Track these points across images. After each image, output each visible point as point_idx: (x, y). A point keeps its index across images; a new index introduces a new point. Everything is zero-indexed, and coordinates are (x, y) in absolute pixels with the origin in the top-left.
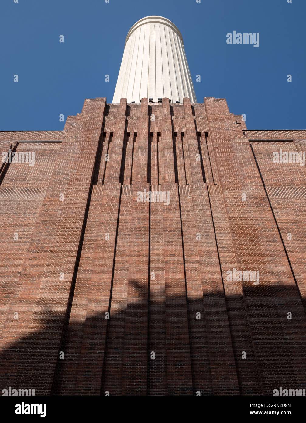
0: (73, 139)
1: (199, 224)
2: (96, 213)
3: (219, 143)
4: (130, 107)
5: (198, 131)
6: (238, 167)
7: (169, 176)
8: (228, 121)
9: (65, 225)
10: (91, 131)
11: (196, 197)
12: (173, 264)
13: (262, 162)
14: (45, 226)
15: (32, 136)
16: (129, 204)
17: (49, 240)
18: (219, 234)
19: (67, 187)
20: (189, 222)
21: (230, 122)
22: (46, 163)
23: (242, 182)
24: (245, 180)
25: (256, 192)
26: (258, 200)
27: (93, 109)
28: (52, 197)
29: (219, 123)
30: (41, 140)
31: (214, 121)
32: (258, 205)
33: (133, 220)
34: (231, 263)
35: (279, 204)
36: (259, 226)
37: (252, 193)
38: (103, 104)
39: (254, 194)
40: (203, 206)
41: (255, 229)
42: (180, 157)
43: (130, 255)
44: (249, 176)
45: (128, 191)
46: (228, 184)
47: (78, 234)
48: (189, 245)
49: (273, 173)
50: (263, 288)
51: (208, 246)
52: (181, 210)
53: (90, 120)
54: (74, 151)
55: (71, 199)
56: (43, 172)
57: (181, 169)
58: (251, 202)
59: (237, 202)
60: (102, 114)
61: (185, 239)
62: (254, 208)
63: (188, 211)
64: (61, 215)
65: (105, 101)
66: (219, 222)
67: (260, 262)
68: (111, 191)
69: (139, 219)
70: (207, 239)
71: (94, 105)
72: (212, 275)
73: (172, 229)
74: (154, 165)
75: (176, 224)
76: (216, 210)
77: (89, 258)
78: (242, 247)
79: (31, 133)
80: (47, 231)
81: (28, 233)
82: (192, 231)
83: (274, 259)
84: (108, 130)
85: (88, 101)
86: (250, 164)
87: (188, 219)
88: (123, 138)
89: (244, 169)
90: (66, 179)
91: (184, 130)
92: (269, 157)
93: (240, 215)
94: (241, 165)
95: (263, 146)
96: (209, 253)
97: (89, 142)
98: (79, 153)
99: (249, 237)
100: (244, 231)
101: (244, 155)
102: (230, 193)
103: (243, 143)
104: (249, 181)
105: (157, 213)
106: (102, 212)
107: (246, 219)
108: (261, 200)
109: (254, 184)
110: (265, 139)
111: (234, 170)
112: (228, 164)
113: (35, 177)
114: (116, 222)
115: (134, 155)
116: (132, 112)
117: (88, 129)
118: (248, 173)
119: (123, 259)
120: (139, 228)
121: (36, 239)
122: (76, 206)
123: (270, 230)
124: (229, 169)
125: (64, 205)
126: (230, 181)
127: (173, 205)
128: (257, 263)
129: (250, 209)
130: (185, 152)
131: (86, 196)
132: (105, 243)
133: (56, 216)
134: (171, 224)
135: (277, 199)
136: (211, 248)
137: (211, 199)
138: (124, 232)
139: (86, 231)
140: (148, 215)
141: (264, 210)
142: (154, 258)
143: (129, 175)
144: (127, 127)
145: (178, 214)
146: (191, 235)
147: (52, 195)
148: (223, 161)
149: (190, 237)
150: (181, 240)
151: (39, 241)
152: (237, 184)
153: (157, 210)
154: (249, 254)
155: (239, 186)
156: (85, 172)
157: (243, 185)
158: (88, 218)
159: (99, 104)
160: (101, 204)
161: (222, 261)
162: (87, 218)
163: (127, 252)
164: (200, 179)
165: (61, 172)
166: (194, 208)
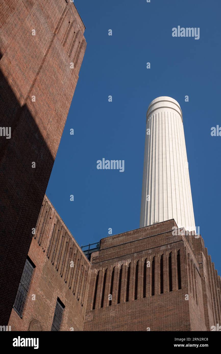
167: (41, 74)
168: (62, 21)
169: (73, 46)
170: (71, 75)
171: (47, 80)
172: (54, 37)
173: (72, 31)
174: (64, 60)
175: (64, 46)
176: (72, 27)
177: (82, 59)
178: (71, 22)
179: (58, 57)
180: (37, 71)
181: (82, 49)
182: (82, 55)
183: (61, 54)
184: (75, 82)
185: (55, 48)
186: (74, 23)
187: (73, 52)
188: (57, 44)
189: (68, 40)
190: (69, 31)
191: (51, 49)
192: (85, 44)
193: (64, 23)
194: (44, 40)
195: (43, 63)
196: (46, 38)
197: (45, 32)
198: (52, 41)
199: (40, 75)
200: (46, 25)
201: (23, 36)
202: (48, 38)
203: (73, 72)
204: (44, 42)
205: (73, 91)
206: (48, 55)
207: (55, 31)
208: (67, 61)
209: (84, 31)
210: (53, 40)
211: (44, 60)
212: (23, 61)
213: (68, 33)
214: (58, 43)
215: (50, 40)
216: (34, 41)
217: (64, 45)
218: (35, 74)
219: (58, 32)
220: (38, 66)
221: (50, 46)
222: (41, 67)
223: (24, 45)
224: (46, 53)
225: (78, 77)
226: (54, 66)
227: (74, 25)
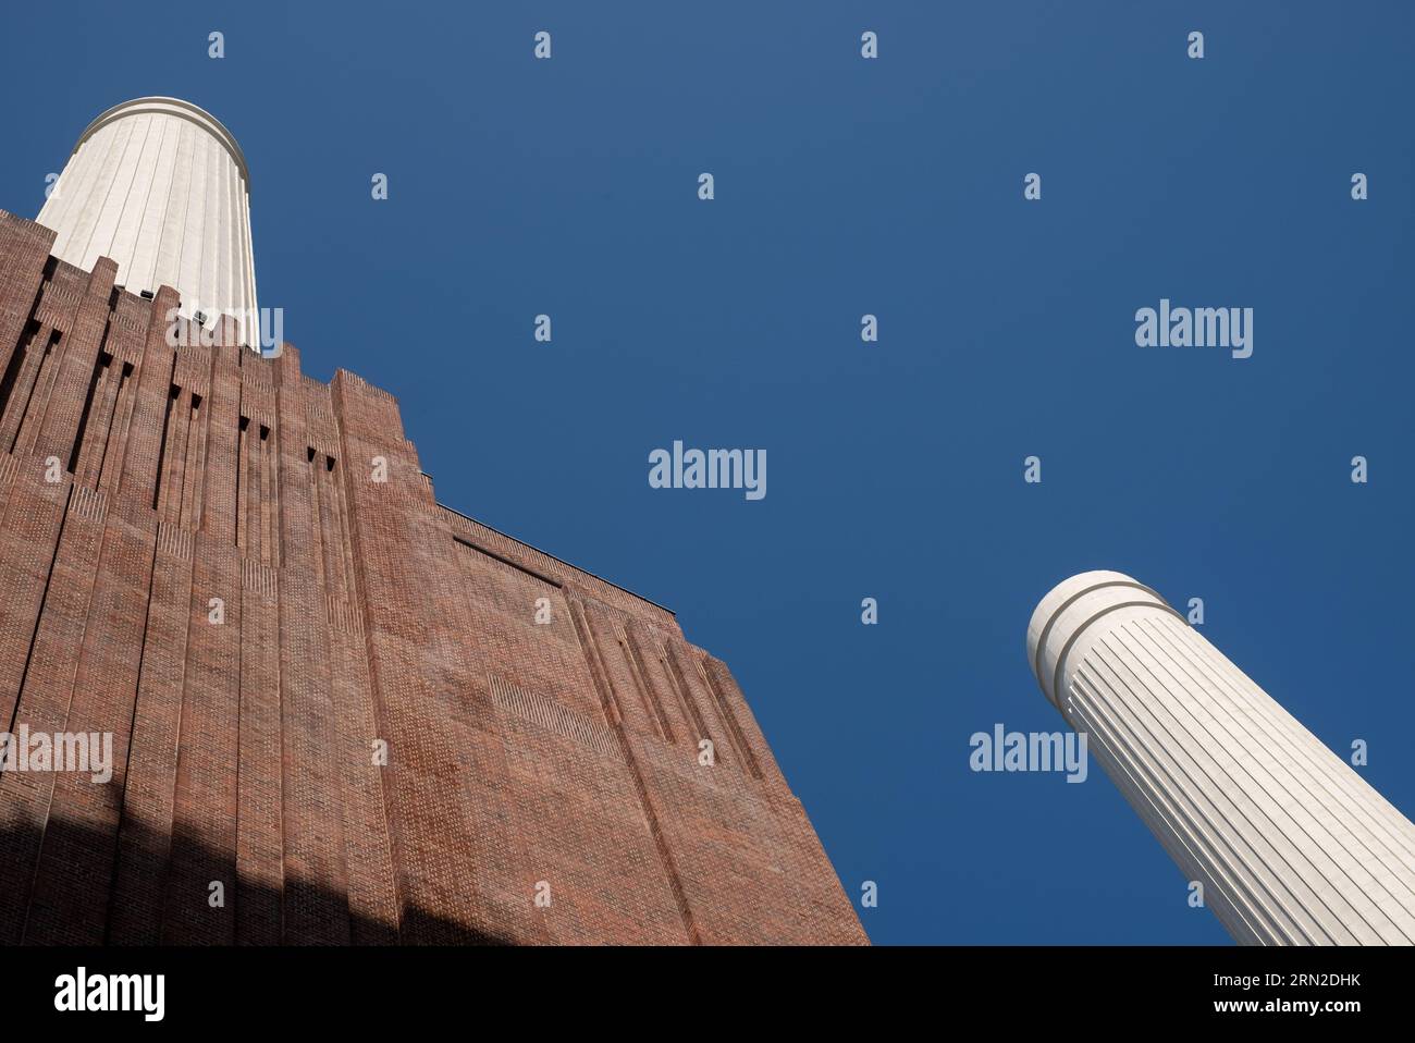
3: (370, 501)
11: (289, 610)
12: (205, 760)
21: (404, 462)
23: (426, 629)
32: (464, 704)
35: (515, 731)
37: (448, 666)
45: (91, 508)
48: (257, 731)
49: (503, 644)
50: (464, 932)
59: (407, 672)
67: (460, 859)
69: (116, 596)
72: (317, 838)
76: (342, 669)
78: (413, 798)
86: (451, 591)
87: (261, 658)
89: (434, 596)
93: (414, 710)
94: (427, 581)
96: (317, 777)
101: (438, 561)
102: (391, 640)
105: (171, 604)
107: (429, 728)
109: (458, 648)
111: (405, 587)
112: (391, 564)
116: (120, 307)
120: (113, 618)
123: (495, 784)
134: (211, 650)
142: (147, 721)
149: (261, 709)
152: (411, 626)
154: (431, 824)
167: (696, 904)
168: (599, 664)
169: (697, 710)
170: (773, 817)
171: (729, 910)
172: (622, 738)
173: (652, 662)
174: (716, 789)
175: (674, 742)
176: (643, 652)
177: (757, 727)
178: (623, 637)
179: (692, 796)
180: (674, 904)
181: (728, 698)
182: (746, 719)
183: (690, 777)
184: (803, 827)
185: (658, 776)
186: (636, 636)
188: (651, 753)
189: (668, 710)
190: (644, 672)
191: (651, 791)
192: (721, 668)
193: (609, 664)
194: (606, 779)
195: (669, 859)
196: (607, 765)
198: (631, 759)
199: (697, 912)
200: (572, 725)
201: (545, 831)
202: (610, 760)
203: (769, 801)
205: (825, 863)
206: (659, 820)
207: (611, 716)
208: (725, 781)
209: (679, 629)
210: (630, 752)
211: (664, 849)
212: (611, 911)
213: (650, 685)
214: (651, 748)
215: (621, 761)
217: (671, 737)
218: (681, 923)
219: (622, 714)
220: (664, 886)
221: (640, 782)
222: (676, 880)
223: (570, 854)
224: (648, 819)
225: (797, 800)
227: (641, 639)
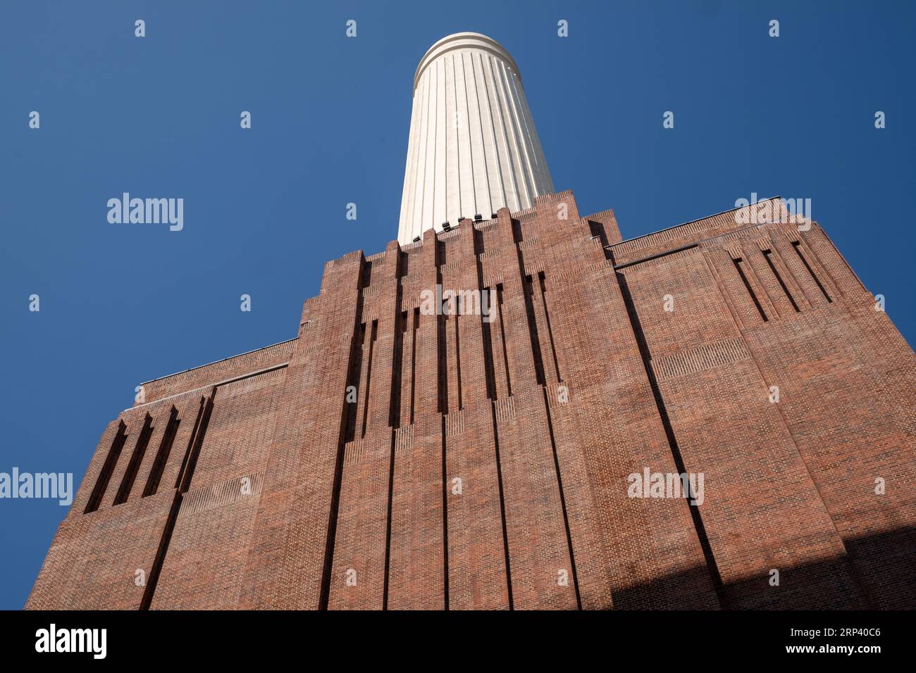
0: (306, 356)
1: (533, 477)
2: (353, 502)
4: (407, 254)
5: (527, 272)
6: (597, 334)
7: (475, 388)
8: (577, 238)
9: (297, 544)
10: (338, 329)
13: (644, 307)
14: (265, 555)
15: (241, 365)
16: (409, 467)
17: (272, 584)
18: (569, 488)
19: (298, 461)
20: (514, 477)
22: (265, 417)
24: (610, 358)
25: (630, 381)
26: (634, 396)
27: (340, 281)
28: (273, 491)
29: (562, 247)
30: (255, 370)
31: (552, 246)
33: (415, 500)
34: (592, 544)
36: (637, 454)
38: (357, 264)
39: (627, 386)
40: (537, 436)
41: (630, 462)
42: (497, 339)
43: (413, 578)
44: (617, 348)
46: (580, 376)
47: (321, 556)
51: (549, 519)
52: (500, 453)
53: (335, 306)
54: (308, 381)
55: (306, 486)
56: (261, 436)
57: (499, 364)
58: (622, 405)
60: (356, 286)
61: (510, 515)
62: (627, 416)
63: (512, 454)
64: (289, 525)
65: (359, 257)
66: (568, 463)
68: (376, 449)
70: (547, 506)
71: (340, 273)
73: (484, 501)
74: (452, 368)
75: (491, 488)
77: (343, 602)
79: (238, 361)
80: (266, 565)
81: (238, 576)
82: (520, 495)
83: (666, 518)
84: (368, 318)
85: (331, 264)
88: (393, 329)
90: (296, 445)
91: (500, 279)
92: (657, 292)
95: (644, 272)
97: (333, 354)
98: (317, 383)
99: (620, 481)
100: (610, 471)
103: (605, 278)
104: (616, 358)
106: (361, 497)
108: (639, 394)
110: (649, 255)
113: (247, 451)
114: (385, 514)
115: (416, 358)
117: (333, 327)
118: (615, 341)
119: (402, 586)
121: (248, 587)
122: (315, 497)
124: (581, 343)
125: (294, 503)
126: (583, 368)
127: (485, 449)
128: (636, 535)
129: (621, 419)
130: (505, 324)
131: (331, 471)
132: (367, 562)
133: (281, 530)
135: (672, 380)
136: (554, 524)
137: (553, 416)
138: (401, 528)
139: (335, 545)
140: (441, 482)
141: (645, 414)
143: (409, 403)
144: (401, 301)
145: (494, 466)
146: (520, 504)
147: (274, 486)
148: (570, 328)
150: (500, 521)
151: (253, 589)
153: (458, 465)
155: (599, 374)
156: (328, 421)
157: (606, 372)
158: (339, 516)
159: (350, 266)
160: (360, 481)
161: (575, 545)
162: (337, 517)
163: (408, 571)
164: (530, 378)
165: (287, 432)
166: (522, 444)
187: (805, 286)
197: (723, 369)
204: (745, 382)
216: (726, 422)
226: (806, 380)
